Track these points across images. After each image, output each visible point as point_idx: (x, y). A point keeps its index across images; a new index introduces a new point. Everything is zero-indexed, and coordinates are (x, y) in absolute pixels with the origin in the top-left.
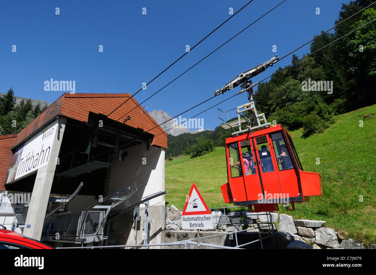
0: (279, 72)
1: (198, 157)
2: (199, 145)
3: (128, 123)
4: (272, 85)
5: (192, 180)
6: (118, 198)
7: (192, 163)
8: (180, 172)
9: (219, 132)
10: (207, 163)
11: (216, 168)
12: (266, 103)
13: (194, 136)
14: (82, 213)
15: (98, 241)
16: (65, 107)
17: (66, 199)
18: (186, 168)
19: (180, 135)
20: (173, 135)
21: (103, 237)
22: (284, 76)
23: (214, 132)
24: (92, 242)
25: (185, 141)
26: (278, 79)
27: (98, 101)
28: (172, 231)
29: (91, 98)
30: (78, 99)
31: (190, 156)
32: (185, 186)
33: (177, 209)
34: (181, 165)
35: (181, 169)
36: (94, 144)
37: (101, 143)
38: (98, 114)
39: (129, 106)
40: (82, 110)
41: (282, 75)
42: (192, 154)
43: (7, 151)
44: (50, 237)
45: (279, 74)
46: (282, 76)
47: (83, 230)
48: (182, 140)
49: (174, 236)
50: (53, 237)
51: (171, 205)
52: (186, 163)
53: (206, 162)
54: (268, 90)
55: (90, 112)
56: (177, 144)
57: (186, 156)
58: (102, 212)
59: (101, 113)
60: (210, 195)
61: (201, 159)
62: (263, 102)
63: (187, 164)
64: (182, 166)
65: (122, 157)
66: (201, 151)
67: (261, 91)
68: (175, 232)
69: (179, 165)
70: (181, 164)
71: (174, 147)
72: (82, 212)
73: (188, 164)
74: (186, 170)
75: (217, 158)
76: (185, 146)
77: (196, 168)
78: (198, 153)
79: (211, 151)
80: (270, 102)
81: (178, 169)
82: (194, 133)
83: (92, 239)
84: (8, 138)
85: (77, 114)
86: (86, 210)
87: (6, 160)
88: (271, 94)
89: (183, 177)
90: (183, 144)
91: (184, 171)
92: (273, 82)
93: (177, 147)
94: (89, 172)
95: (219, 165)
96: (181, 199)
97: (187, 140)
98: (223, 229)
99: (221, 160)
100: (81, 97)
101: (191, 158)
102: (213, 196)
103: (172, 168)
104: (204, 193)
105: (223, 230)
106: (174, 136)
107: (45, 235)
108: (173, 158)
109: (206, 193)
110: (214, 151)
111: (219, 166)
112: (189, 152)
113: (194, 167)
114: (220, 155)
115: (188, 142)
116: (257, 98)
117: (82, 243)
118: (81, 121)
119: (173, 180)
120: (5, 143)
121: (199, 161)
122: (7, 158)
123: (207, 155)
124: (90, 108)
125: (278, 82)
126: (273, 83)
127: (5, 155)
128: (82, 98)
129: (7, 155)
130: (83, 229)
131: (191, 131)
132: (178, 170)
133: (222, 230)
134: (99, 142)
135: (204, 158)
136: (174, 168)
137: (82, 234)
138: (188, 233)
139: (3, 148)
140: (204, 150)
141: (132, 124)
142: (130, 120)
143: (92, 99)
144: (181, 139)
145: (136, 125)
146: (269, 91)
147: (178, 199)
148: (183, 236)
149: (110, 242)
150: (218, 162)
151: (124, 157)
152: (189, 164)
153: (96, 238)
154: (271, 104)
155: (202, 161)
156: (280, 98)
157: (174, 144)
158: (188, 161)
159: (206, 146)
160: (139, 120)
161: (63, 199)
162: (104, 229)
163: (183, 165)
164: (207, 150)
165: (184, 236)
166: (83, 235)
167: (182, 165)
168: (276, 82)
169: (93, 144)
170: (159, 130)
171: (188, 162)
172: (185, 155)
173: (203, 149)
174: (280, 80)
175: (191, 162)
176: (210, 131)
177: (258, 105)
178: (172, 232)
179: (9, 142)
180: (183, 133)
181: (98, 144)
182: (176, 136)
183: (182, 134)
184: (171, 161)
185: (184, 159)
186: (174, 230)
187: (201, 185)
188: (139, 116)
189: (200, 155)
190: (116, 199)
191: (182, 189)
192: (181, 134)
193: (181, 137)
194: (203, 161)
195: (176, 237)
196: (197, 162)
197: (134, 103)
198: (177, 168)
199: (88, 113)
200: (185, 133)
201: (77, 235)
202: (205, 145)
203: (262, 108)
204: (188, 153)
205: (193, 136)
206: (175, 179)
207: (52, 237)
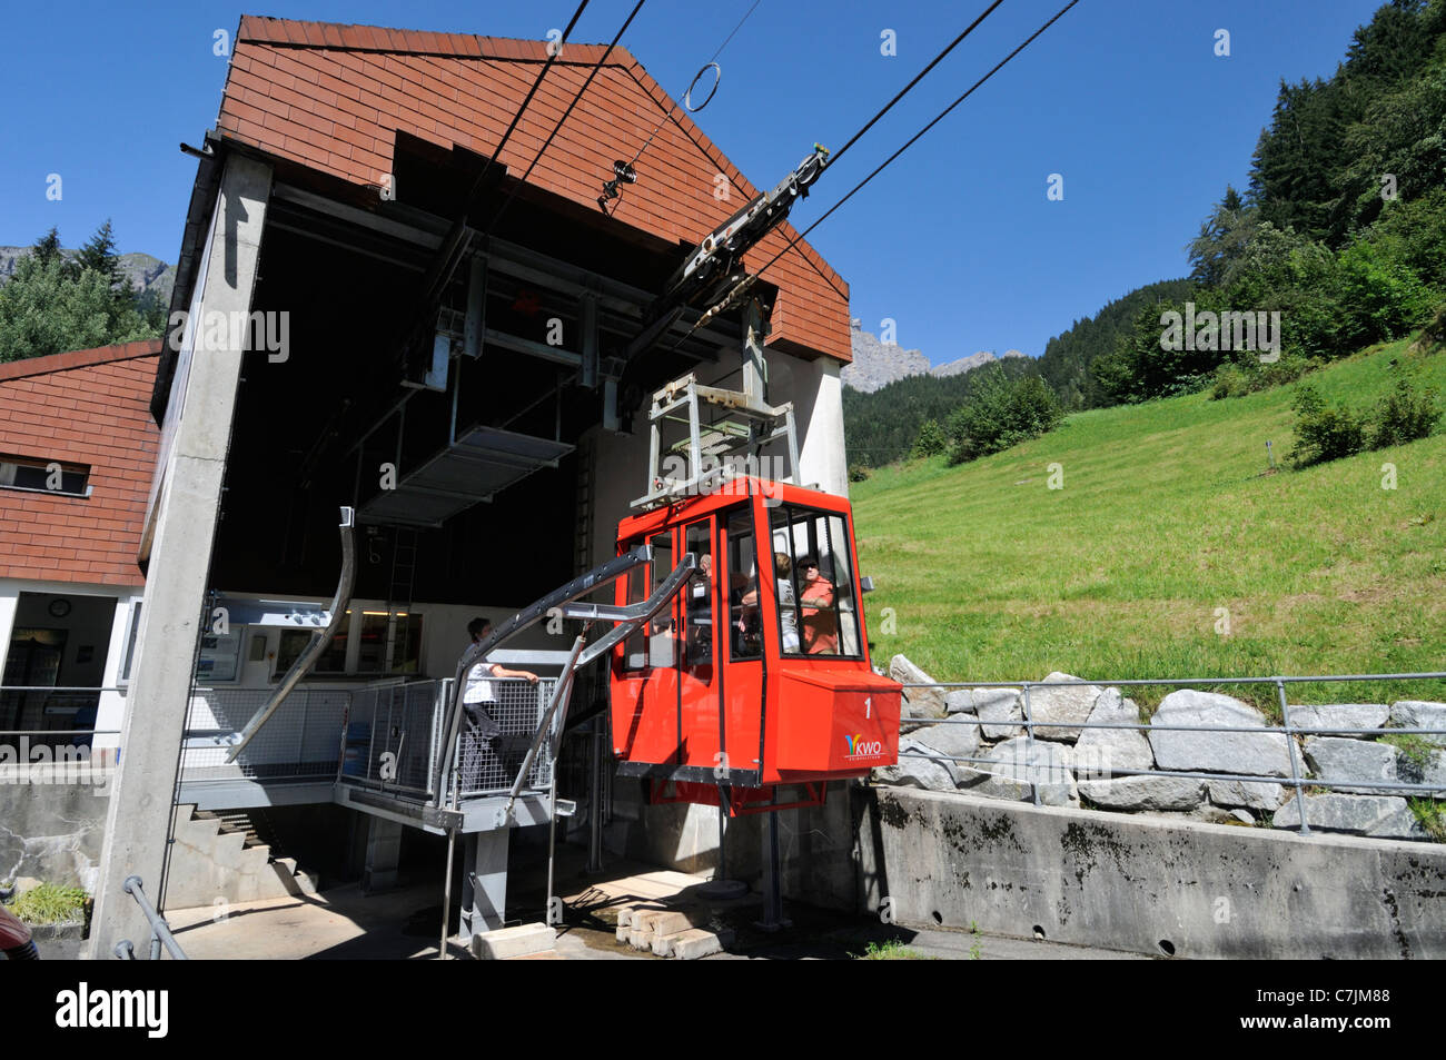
0: (1396, 16)
1: (982, 461)
2: (986, 407)
3: (625, 211)
4: (1358, 88)
5: (972, 549)
6: (599, 610)
7: (955, 486)
8: (903, 523)
9: (1066, 360)
10: (1029, 481)
11: (1086, 496)
12: (1323, 181)
13: (947, 387)
14: (444, 684)
15: (532, 822)
16: (248, 97)
17: (319, 611)
18: (932, 507)
19: (888, 385)
20: (860, 390)
21: (557, 805)
22: (1424, 34)
23: (1042, 362)
24: (499, 830)
25: (912, 408)
26: (1389, 56)
27: (446, 77)
28: (910, 791)
29: (401, 58)
30: (326, 53)
31: (943, 459)
32: (946, 573)
33: (930, 681)
34: (906, 496)
35: (906, 511)
36: (468, 340)
37: (502, 335)
38: (451, 148)
39: (626, 115)
40: (350, 121)
41: (1413, 27)
42: (951, 446)
43: (130, 414)
44: (342, 788)
45: (1398, 25)
46: (1412, 36)
47: (451, 770)
48: (896, 406)
49: (924, 821)
50: (352, 790)
51: (891, 655)
52: (928, 486)
53: (1026, 479)
54: (1337, 114)
55: (400, 134)
56: (876, 425)
57: (925, 461)
58: (547, 682)
59: (466, 142)
60: (1102, 608)
61: (997, 465)
62: (1305, 180)
63: (931, 490)
64: (908, 498)
65: (618, 416)
66: (997, 434)
67: (1292, 126)
68: (929, 802)
69: (901, 498)
70: (906, 492)
71: (867, 436)
72: (445, 680)
73: (936, 489)
74: (931, 511)
75: (1079, 458)
76: (913, 430)
77: (978, 502)
78: (980, 444)
79: (1046, 430)
80: (1351, 174)
81: (893, 511)
82: (952, 373)
83: (499, 815)
84: (130, 359)
85: (326, 142)
86: (457, 674)
87: (131, 454)
88: (1354, 132)
89: (927, 536)
90: (906, 421)
91: (920, 517)
92: (1359, 72)
93: (877, 435)
94: (485, 499)
95: (1094, 484)
96: (937, 629)
97: (921, 405)
98: (1254, 805)
99: (1104, 462)
100: (340, 44)
101: (951, 465)
102: (1122, 617)
103: (867, 511)
104: (1060, 602)
105: (1255, 812)
106: (864, 393)
107: (328, 779)
108: (870, 472)
109: (1074, 600)
110: (1059, 429)
111: (1097, 490)
112: (937, 444)
113: (966, 501)
114: (1094, 444)
115: (926, 410)
116: (1275, 164)
117: (448, 831)
118: (352, 179)
119: (881, 551)
120: (121, 382)
121: (988, 473)
122: (139, 445)
123: (1024, 448)
124: (403, 113)
125: (1389, 69)
126: (1361, 77)
127: (125, 433)
128: (346, 50)
129: (135, 435)
130: (452, 764)
131: (932, 367)
132: (893, 517)
133: (1244, 815)
134: (491, 332)
135: (1012, 462)
136: (875, 509)
137: (449, 788)
138: (1015, 813)
139: (114, 401)
140: (1012, 428)
141: (649, 218)
142: (630, 181)
143: (408, 59)
144: (894, 404)
145: (674, 228)
146: (1339, 118)
147: (920, 627)
148: (985, 829)
149: (615, 811)
150: (1085, 474)
151: (628, 415)
152: (942, 491)
153: (520, 805)
154: (1353, 180)
155: (1004, 474)
156: (1409, 146)
157: (866, 422)
158: (938, 476)
159: (1017, 411)
160: (687, 200)
161: (302, 611)
162: (557, 766)
163: (913, 497)
164: (1025, 425)
165: (990, 825)
166: (453, 794)
167: (911, 494)
168: (1376, 71)
169: (463, 339)
170: (802, 262)
171: (938, 484)
172: (919, 457)
173: (1003, 424)
174: (1401, 57)
175: (950, 482)
176: (1023, 360)
177: (1274, 199)
178: (915, 800)
179: (137, 375)
180: (901, 379)
181: (486, 345)
182: (870, 391)
183: (896, 383)
184: (861, 483)
185: (917, 473)
186: (924, 788)
187: (1031, 567)
188: (685, 177)
189: (990, 452)
190: (592, 615)
191: (934, 586)
192: (892, 382)
193: (894, 396)
194: (1010, 473)
195: (939, 827)
196: (982, 479)
197: (649, 104)
198: (887, 507)
199: (392, 138)
200: (910, 376)
201: (430, 791)
202: (1013, 404)
203: (1299, 211)
204: (934, 448)
205: (943, 387)
206: (888, 547)
207: (350, 787)
